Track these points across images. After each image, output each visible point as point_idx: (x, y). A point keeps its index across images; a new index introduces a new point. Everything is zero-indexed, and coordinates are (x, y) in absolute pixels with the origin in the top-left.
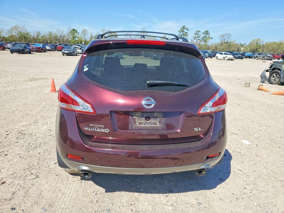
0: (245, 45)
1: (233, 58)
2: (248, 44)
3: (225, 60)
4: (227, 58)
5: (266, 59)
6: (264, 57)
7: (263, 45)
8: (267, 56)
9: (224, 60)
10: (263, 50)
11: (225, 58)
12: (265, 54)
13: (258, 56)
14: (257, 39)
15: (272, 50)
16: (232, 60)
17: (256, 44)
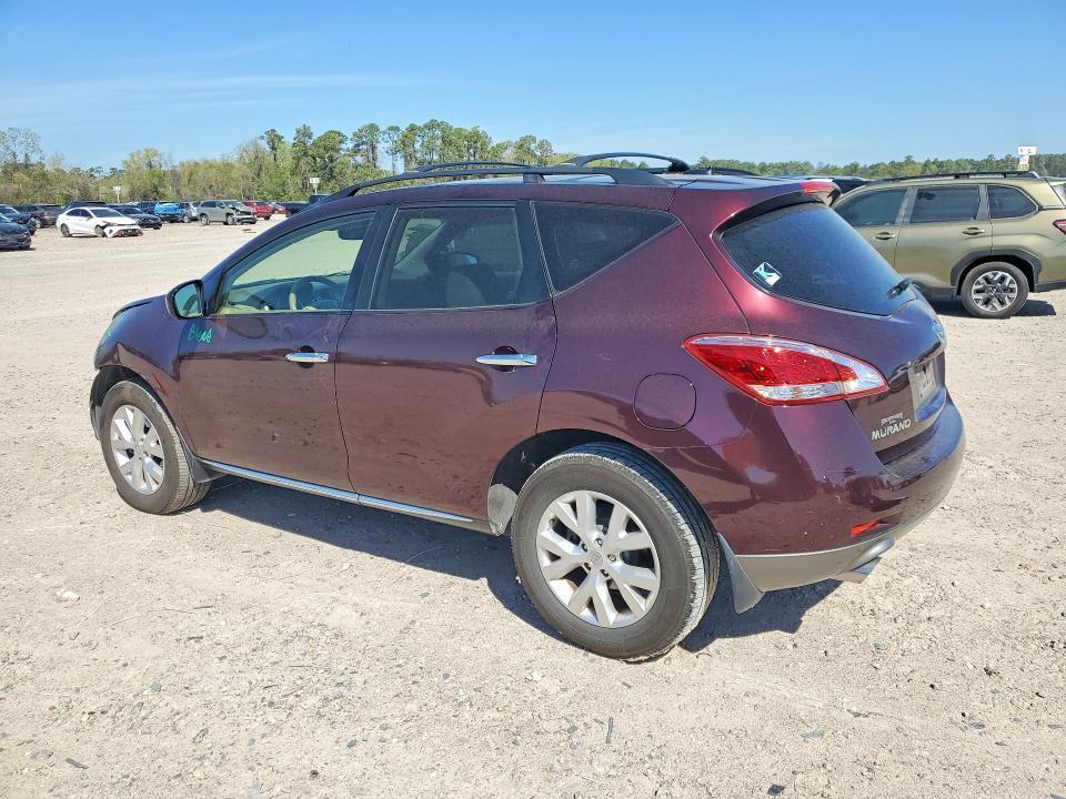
0: (97, 175)
1: (137, 227)
2: (106, 172)
3: (109, 236)
4: (116, 229)
5: (238, 220)
6: (228, 214)
7: (173, 172)
8: (237, 211)
9: (104, 235)
10: (178, 192)
11: (107, 230)
12: (227, 204)
13: (207, 213)
14: (147, 151)
15: (207, 188)
16: (134, 234)
17: (145, 168)
